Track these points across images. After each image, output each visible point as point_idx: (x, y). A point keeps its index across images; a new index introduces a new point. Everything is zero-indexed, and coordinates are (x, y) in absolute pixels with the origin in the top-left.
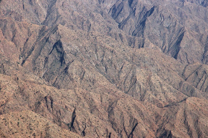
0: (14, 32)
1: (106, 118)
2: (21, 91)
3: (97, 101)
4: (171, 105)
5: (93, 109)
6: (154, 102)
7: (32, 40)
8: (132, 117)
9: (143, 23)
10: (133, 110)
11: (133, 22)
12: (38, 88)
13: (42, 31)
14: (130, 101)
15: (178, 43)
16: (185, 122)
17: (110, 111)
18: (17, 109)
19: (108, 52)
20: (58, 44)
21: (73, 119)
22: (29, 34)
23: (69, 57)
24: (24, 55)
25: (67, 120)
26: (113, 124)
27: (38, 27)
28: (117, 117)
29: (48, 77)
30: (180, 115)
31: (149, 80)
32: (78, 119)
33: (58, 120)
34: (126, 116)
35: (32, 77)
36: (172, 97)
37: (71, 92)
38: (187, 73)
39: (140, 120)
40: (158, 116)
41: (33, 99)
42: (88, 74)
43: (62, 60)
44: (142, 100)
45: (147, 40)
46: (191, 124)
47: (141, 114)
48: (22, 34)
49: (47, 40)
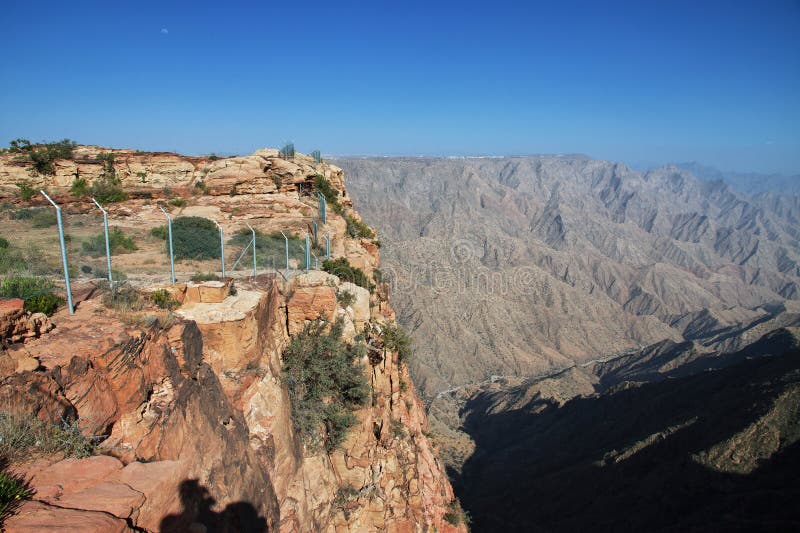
0: (527, 208)
1: (591, 274)
2: (529, 251)
3: (585, 262)
4: (643, 268)
5: (582, 267)
6: (630, 264)
7: (539, 214)
8: (611, 275)
9: (625, 205)
10: (613, 270)
11: (617, 203)
12: (541, 249)
13: (547, 208)
14: (610, 263)
15: (652, 221)
16: (653, 281)
17: (595, 270)
18: (525, 264)
19: (595, 226)
20: (558, 218)
21: (566, 273)
22: (537, 209)
23: (566, 227)
24: (534, 224)
25: (562, 273)
26: (596, 279)
27: (544, 205)
28: (600, 276)
29: (550, 241)
30: (649, 275)
31: (627, 248)
32: (570, 273)
33: (555, 274)
34: (607, 274)
35: (538, 241)
36: (644, 261)
37: (566, 253)
38: (658, 243)
39: (617, 277)
40: (631, 276)
41: (537, 258)
42: (579, 241)
43: (560, 230)
44: (620, 262)
45: (627, 218)
46: (658, 283)
47: (619, 273)
48: (532, 209)
49: (550, 215)
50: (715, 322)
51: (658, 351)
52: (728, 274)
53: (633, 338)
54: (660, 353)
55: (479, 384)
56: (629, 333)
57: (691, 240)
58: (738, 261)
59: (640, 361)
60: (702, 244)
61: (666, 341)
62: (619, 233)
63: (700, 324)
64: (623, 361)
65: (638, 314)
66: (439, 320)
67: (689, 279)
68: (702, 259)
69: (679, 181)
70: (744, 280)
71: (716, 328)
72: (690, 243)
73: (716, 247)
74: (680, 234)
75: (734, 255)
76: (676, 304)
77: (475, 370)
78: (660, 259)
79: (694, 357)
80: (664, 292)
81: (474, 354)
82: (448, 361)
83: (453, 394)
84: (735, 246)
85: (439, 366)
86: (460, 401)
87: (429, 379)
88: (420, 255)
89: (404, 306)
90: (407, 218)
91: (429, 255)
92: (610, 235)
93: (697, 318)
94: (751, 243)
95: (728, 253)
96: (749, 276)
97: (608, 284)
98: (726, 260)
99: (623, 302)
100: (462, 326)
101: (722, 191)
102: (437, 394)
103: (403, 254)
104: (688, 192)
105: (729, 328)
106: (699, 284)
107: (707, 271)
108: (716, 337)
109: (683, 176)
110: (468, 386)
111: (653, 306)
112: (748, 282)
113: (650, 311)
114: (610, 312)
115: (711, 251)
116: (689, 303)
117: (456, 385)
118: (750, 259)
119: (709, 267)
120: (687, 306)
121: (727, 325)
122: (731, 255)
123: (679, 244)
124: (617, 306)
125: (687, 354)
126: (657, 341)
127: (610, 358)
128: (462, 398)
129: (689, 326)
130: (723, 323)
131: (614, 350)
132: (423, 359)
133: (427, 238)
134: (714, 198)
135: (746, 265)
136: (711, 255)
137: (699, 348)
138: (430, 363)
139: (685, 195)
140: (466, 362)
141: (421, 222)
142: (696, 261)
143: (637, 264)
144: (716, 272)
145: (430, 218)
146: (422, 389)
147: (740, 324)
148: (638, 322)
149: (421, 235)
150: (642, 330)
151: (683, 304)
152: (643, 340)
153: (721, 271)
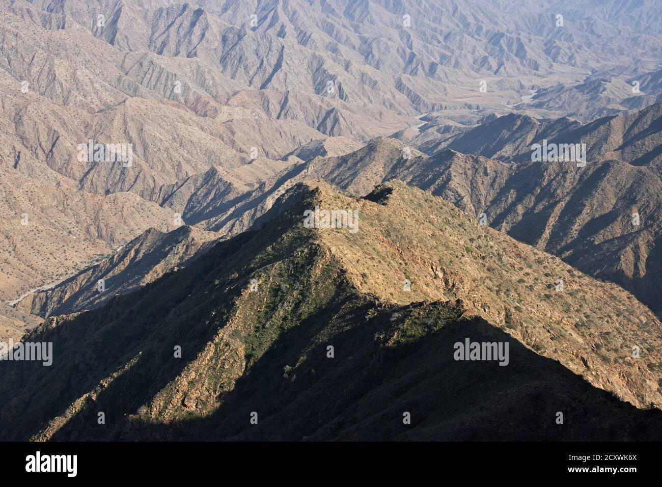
50: (229, 187)
51: (137, 252)
52: (243, 105)
53: (100, 236)
54: (141, 255)
56: (93, 230)
57: (183, 52)
58: (258, 81)
59: (110, 274)
60: (201, 59)
61: (148, 231)
62: (54, 49)
63: (207, 194)
64: (82, 280)
65: (108, 192)
67: (185, 122)
68: (203, 84)
70: (267, 110)
71: (231, 197)
72: (182, 59)
73: (223, 60)
74: (164, 44)
75: (251, 73)
76: (168, 166)
78: (136, 90)
79: (193, 251)
80: (145, 148)
84: (252, 60)
93: (202, 186)
94: (274, 49)
95: (241, 70)
96: (275, 107)
97: (47, 146)
98: (240, 83)
99: (79, 175)
105: (249, 194)
106: (202, 129)
107: (213, 103)
108: (230, 212)
111: (131, 175)
112: (274, 115)
113: (127, 185)
114: (55, 197)
115: (216, 69)
116: (188, 162)
118: (275, 76)
119: (215, 98)
120: (186, 168)
121: (247, 189)
122: (247, 72)
123: (163, 61)
124: (68, 184)
125: (180, 248)
126: (139, 233)
127: (62, 279)
129: (190, 200)
130: (241, 187)
131: (69, 264)
135: (268, 91)
136: (216, 75)
137: (201, 235)
142: (195, 88)
143: (96, 104)
144: (227, 104)
147: (262, 185)
148: (106, 207)
150: (113, 220)
151: (179, 164)
152: (118, 236)
153: (233, 101)
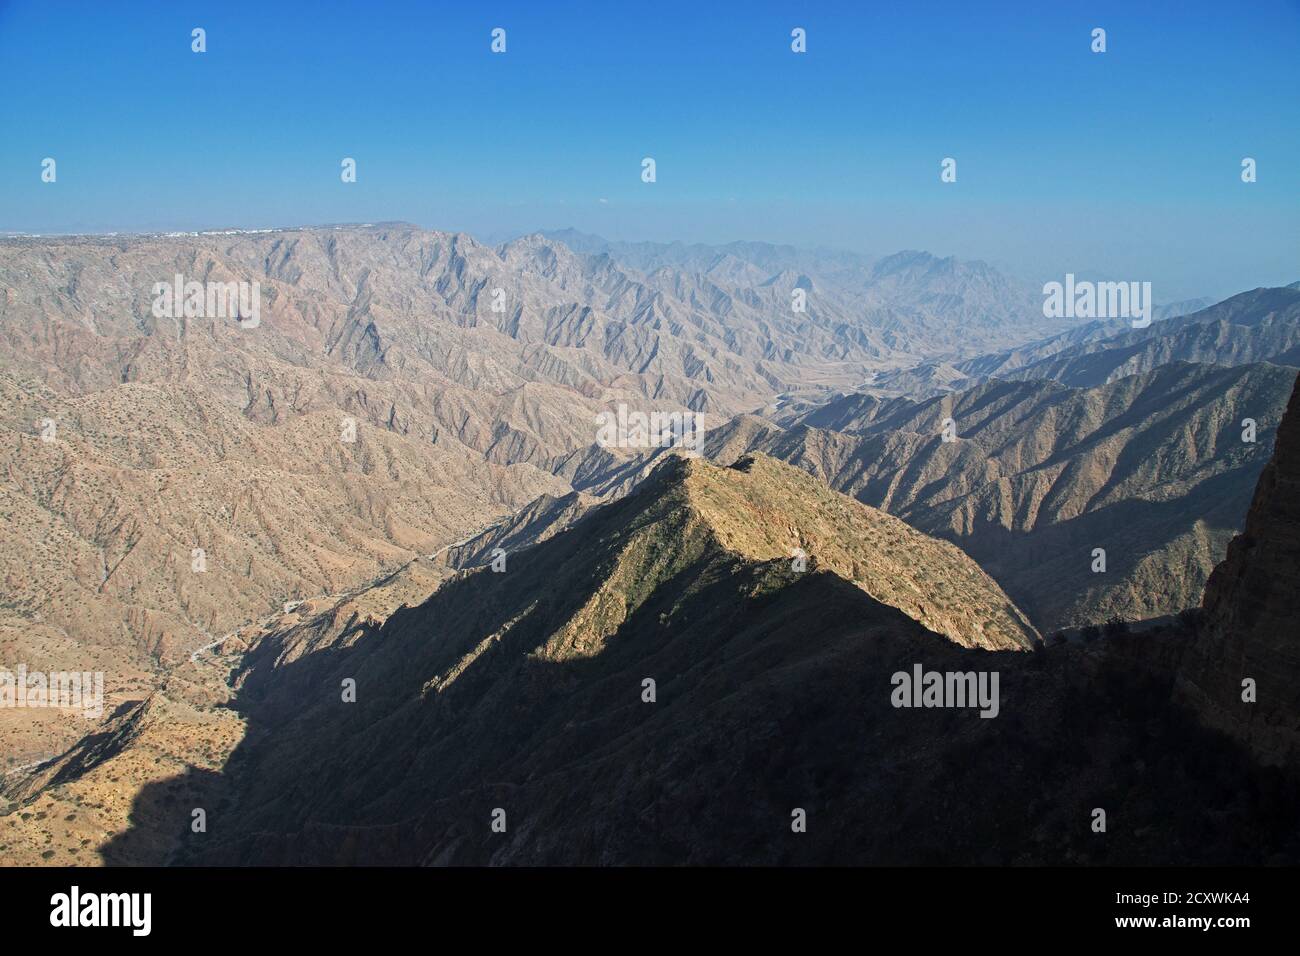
0: (318, 315)
1: (432, 412)
2: (328, 386)
3: (420, 393)
4: (509, 393)
5: (416, 402)
6: (489, 390)
7: (340, 324)
8: (462, 410)
9: (474, 298)
10: (463, 401)
11: (463, 297)
12: (347, 381)
13: (351, 313)
14: (460, 391)
15: (517, 319)
16: (524, 411)
17: (437, 404)
18: (323, 408)
19: (432, 334)
20: (371, 327)
21: (393, 416)
22: (336, 317)
23: (384, 342)
24: (330, 344)
25: (385, 417)
26: (440, 418)
27: (346, 308)
28: (444, 411)
29: (361, 367)
30: (517, 403)
31: (482, 366)
32: (399, 415)
33: (374, 419)
34: (456, 408)
35: (341, 369)
36: (510, 383)
37: (389, 384)
38: (527, 353)
39: (471, 412)
40: (492, 407)
41: (342, 395)
42: (409, 362)
43: (377, 346)
44: (474, 388)
45: (479, 317)
46: (531, 414)
47: (474, 405)
48: (327, 317)
49: (358, 323)
50: (611, 458)
51: (533, 514)
52: (624, 387)
53: (503, 501)
54: (536, 517)
55: (264, 622)
56: (496, 494)
57: (573, 344)
58: (637, 367)
59: (511, 533)
60: (588, 349)
61: (543, 496)
62: (468, 344)
63: (593, 465)
64: (487, 538)
65: (509, 463)
66: (175, 527)
67: (574, 402)
68: (589, 370)
69: (550, 259)
70: (644, 391)
71: (614, 466)
72: (572, 349)
73: (607, 350)
74: (557, 337)
75: (631, 360)
76: (560, 440)
77: (252, 600)
78: (533, 376)
79: (580, 514)
80: (541, 425)
81: (249, 573)
82: (202, 594)
83: (217, 649)
84: (631, 348)
85: (186, 607)
86: (231, 659)
87: (167, 635)
88: (123, 416)
89: (100, 513)
90: (91, 351)
91: (144, 415)
92: (456, 348)
93: (589, 457)
94: (650, 339)
95: (622, 357)
96: (651, 388)
97: (459, 424)
98: (622, 367)
99: (485, 448)
100: (220, 531)
101: (609, 270)
102: (188, 656)
103: (86, 419)
104: (564, 274)
105: (629, 464)
106: (589, 408)
107: (598, 386)
108: (612, 480)
109: (554, 249)
110: (242, 629)
111: (528, 447)
112: (651, 396)
113: (525, 457)
114: (465, 467)
115: (601, 357)
116: (577, 436)
117: (223, 633)
118: (651, 362)
119: (600, 381)
120: (575, 441)
121: (628, 459)
122: (627, 359)
123: (556, 351)
124: (477, 456)
125: (570, 511)
126: (535, 498)
127: (471, 537)
128: (234, 654)
129: (578, 470)
130: (623, 459)
131: (477, 524)
132: (152, 601)
133: (137, 385)
134: (599, 280)
135: (645, 375)
136: (601, 361)
137: (588, 500)
138: (167, 604)
139: (560, 278)
140: (235, 590)
141: (122, 357)
142: (582, 373)
143: (500, 388)
144: (610, 386)
145: (138, 346)
146: (157, 655)
147: (640, 456)
148: (507, 475)
149: (125, 379)
150: (514, 487)
151: (569, 439)
152: (517, 501)
153: (616, 384)
